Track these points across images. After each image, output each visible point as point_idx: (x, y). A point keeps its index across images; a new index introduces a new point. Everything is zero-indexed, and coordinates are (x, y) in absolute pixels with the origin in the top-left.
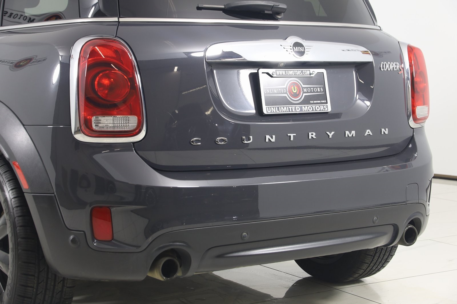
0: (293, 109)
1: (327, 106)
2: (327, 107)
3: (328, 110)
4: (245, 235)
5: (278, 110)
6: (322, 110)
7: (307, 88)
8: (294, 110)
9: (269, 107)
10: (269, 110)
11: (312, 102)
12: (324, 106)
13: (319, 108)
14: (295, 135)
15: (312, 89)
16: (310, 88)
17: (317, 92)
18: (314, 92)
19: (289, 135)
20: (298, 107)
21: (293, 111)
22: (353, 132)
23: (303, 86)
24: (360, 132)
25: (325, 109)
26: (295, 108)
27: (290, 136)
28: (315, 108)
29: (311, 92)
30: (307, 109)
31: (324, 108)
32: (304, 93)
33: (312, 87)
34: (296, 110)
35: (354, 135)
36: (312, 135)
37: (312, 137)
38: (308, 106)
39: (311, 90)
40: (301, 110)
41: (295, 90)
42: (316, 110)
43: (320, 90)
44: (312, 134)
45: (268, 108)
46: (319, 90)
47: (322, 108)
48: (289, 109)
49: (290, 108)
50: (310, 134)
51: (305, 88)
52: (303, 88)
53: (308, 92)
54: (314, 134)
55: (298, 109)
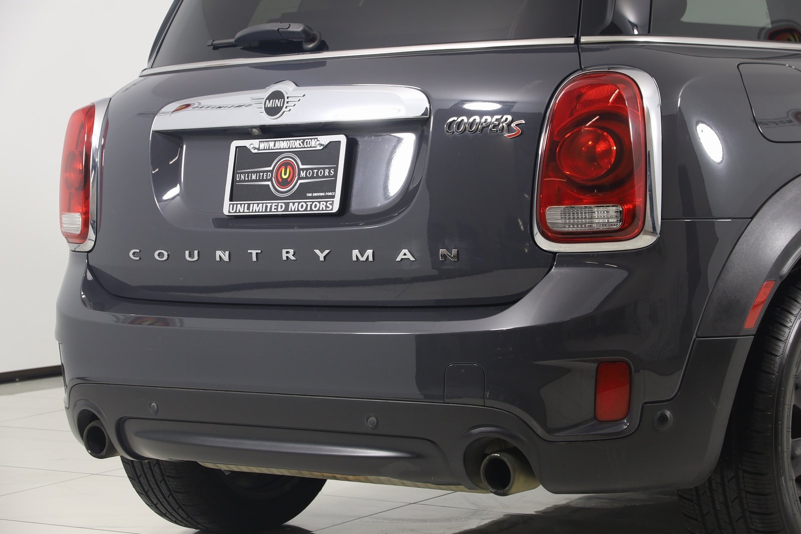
0: (273, 207)
1: (333, 201)
2: (332, 204)
3: (332, 210)
5: (248, 209)
6: (323, 210)
7: (307, 169)
8: (275, 209)
9: (233, 204)
10: (233, 210)
11: (310, 195)
12: (327, 202)
13: (320, 206)
14: (259, 251)
15: (315, 171)
16: (312, 169)
17: (324, 177)
18: (318, 177)
19: (249, 251)
20: (281, 204)
21: (273, 210)
22: (369, 252)
23: (301, 167)
25: (329, 207)
26: (277, 206)
27: (251, 254)
28: (311, 205)
29: (312, 177)
30: (297, 207)
31: (326, 207)
32: (299, 178)
33: (315, 169)
34: (277, 209)
35: (371, 259)
36: (288, 254)
37: (287, 257)
38: (299, 203)
39: (313, 173)
40: (286, 209)
41: (285, 174)
42: (311, 210)
43: (329, 173)
44: (287, 252)
45: (231, 205)
46: (327, 174)
47: (323, 205)
48: (266, 207)
49: (269, 205)
50: (284, 251)
51: (303, 170)
52: (300, 170)
53: (307, 178)
54: (292, 251)
55: (281, 208)
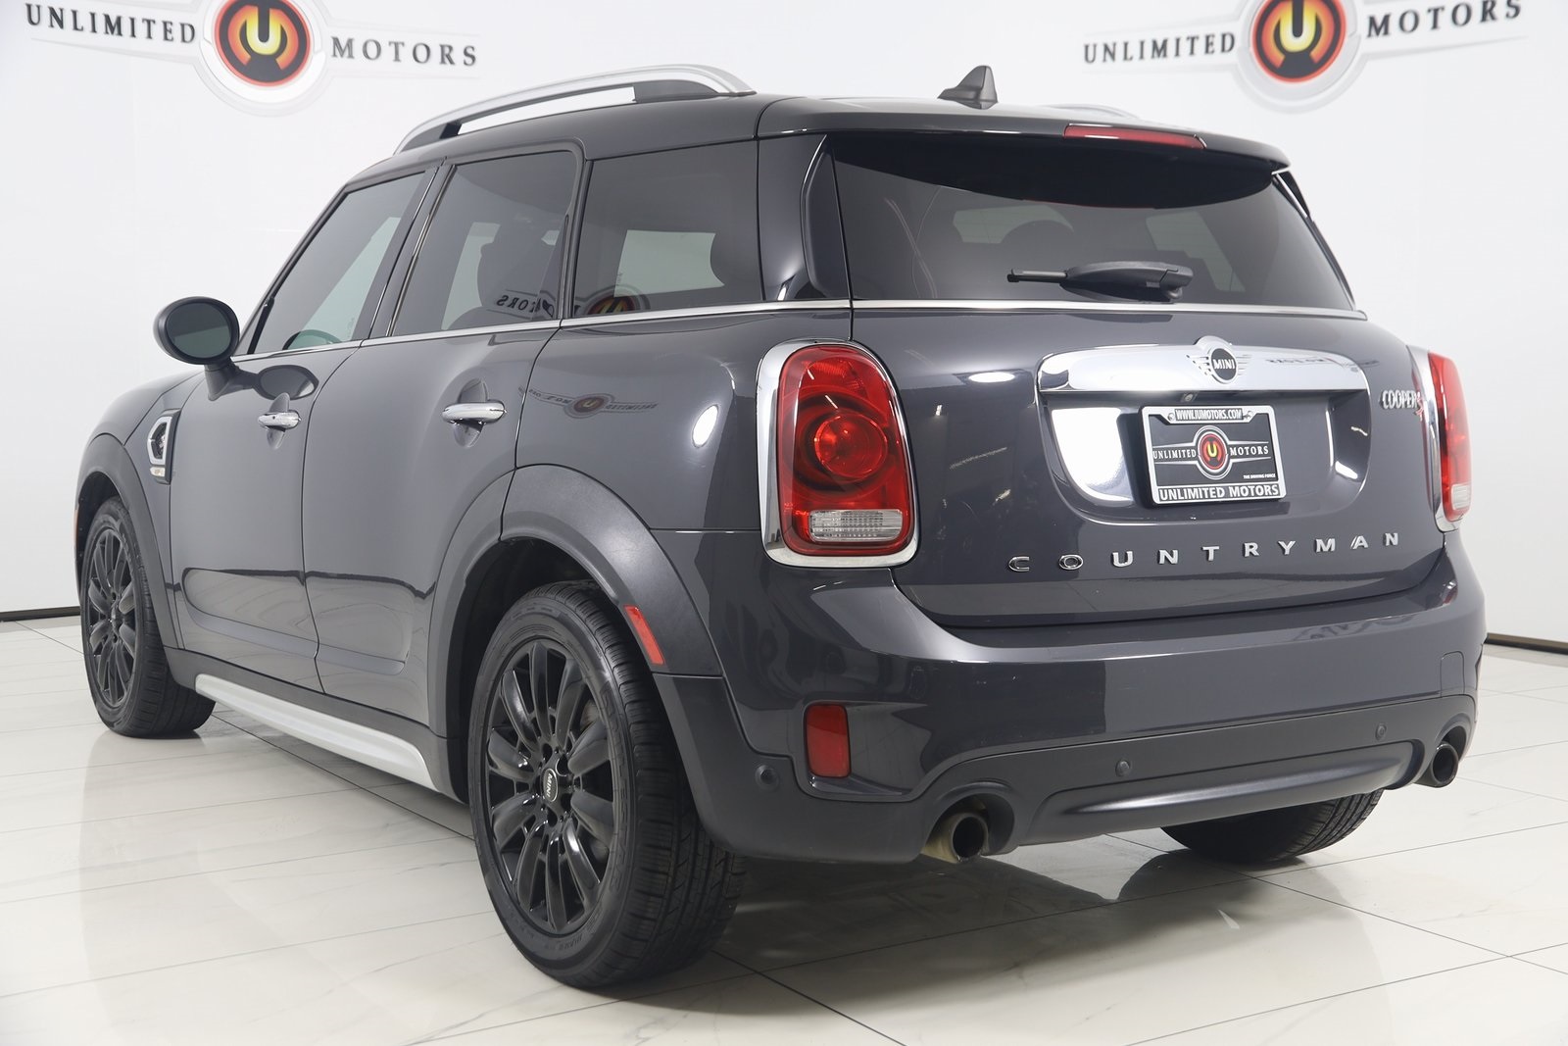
0: (1212, 493)
1: (1278, 485)
2: (1278, 488)
3: (1279, 494)
4: (1124, 765)
6: (1269, 495)
7: (1237, 446)
8: (1214, 494)
9: (1163, 490)
10: (1163, 496)
11: (1246, 477)
12: (1271, 485)
13: (1264, 491)
14: (1218, 548)
15: (1247, 448)
16: (1243, 446)
17: (1257, 455)
18: (1251, 455)
19: (1205, 548)
20: (1220, 487)
21: (1212, 496)
22: (1332, 542)
23: (1230, 443)
24: (1343, 543)
25: (1275, 492)
26: (1215, 490)
27: (1208, 551)
28: (1254, 489)
29: (1244, 456)
30: (1238, 492)
31: (1272, 491)
32: (1230, 457)
33: (1247, 445)
34: (1216, 494)
35: (1333, 549)
36: (1252, 549)
37: (1251, 553)
38: (1240, 486)
39: (1245, 451)
40: (1227, 494)
41: (1213, 452)
42: (1256, 495)
43: (1263, 450)
44: (1251, 547)
45: (1160, 491)
46: (1260, 452)
47: (1268, 490)
48: (1203, 492)
49: (1206, 490)
50: (1247, 545)
51: (1233, 446)
52: (1228, 446)
53: (1238, 456)
54: (1255, 546)
55: (1221, 492)
